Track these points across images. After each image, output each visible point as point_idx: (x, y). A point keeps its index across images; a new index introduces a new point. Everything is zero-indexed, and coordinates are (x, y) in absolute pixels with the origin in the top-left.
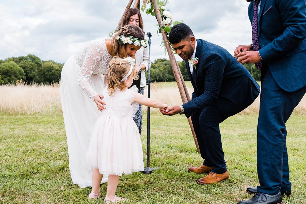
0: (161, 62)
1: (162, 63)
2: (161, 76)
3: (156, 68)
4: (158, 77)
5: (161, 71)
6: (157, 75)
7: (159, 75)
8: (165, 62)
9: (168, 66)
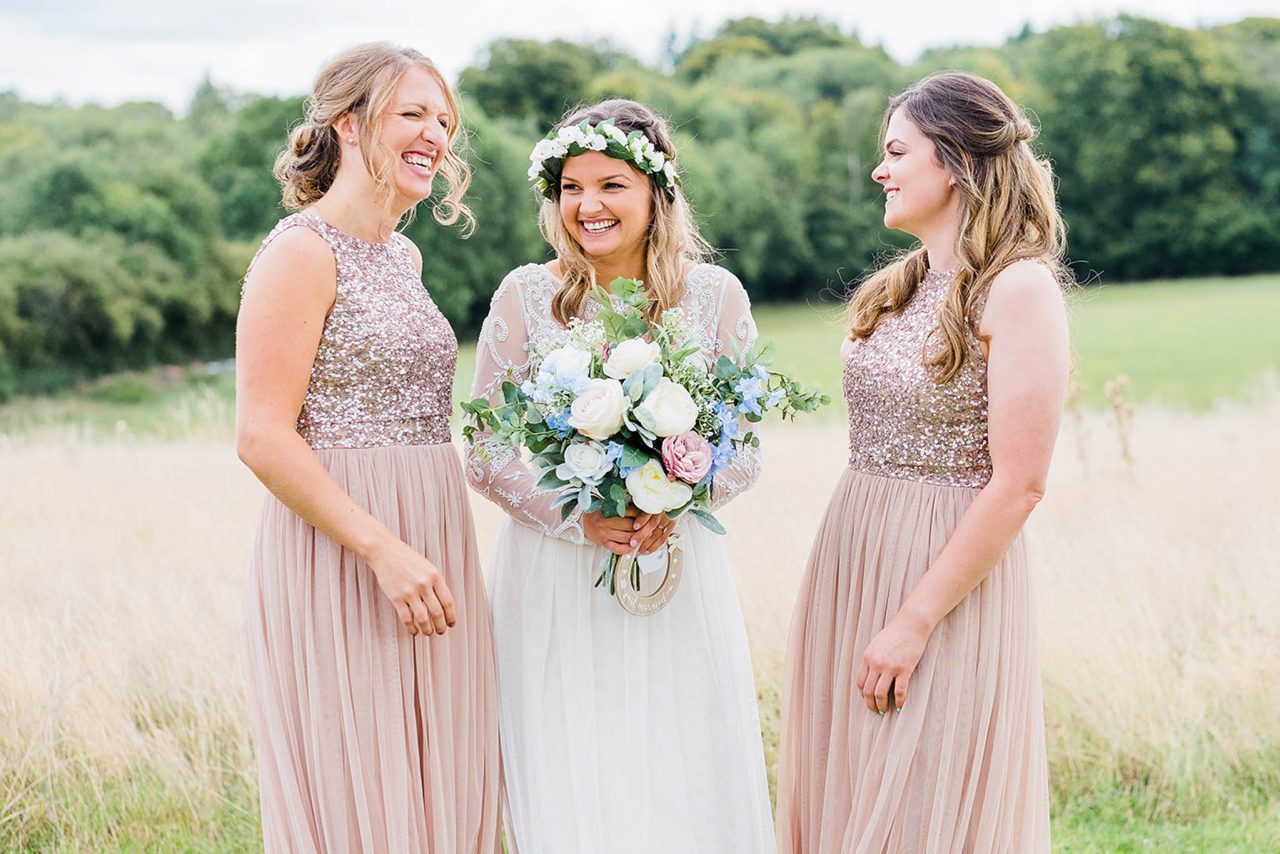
0: (760, 55)
1: (783, 75)
2: (796, 231)
3: (725, 130)
4: (760, 239)
5: (784, 171)
6: (749, 227)
7: (766, 218)
8: (810, 61)
9: (862, 110)
